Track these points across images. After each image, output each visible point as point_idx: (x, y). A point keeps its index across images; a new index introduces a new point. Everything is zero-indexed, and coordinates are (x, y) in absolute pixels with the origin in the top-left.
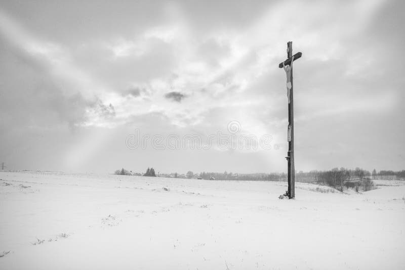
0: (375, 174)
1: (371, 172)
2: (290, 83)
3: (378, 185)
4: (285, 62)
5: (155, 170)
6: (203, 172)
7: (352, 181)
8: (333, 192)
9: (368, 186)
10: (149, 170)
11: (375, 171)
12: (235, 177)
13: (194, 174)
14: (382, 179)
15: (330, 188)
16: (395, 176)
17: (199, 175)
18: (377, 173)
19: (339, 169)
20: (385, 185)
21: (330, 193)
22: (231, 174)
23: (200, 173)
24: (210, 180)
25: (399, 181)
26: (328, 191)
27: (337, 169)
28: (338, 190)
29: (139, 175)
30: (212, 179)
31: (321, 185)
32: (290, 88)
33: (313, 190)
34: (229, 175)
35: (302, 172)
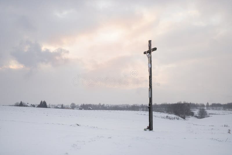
0: (208, 106)
1: (205, 104)
2: (150, 64)
3: (210, 114)
4: (147, 51)
5: (46, 102)
6: (82, 104)
7: (192, 111)
8: (178, 119)
9: (203, 115)
10: (42, 102)
11: (208, 103)
12: (107, 107)
13: (76, 105)
14: (213, 109)
15: (175, 116)
16: (222, 107)
17: (80, 106)
18: (210, 105)
19: (182, 102)
20: (215, 114)
21: (176, 120)
22: (103, 105)
23: (81, 105)
24: (89, 110)
25: (225, 111)
26: (174, 118)
27: (181, 102)
28: (182, 117)
29: (34, 106)
30: (90, 109)
31: (170, 114)
32: (150, 67)
33: (164, 118)
34: (102, 105)
35: (156, 104)
